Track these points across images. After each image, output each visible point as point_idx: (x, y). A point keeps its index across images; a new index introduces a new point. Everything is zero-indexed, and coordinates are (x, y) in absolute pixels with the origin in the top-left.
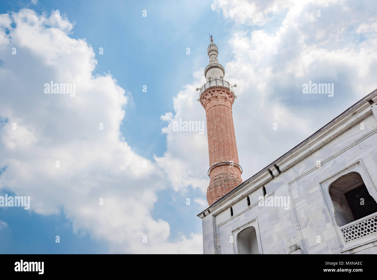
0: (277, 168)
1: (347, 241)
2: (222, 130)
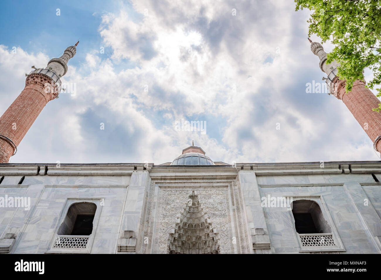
0: (47, 170)
1: (55, 247)
2: (26, 112)
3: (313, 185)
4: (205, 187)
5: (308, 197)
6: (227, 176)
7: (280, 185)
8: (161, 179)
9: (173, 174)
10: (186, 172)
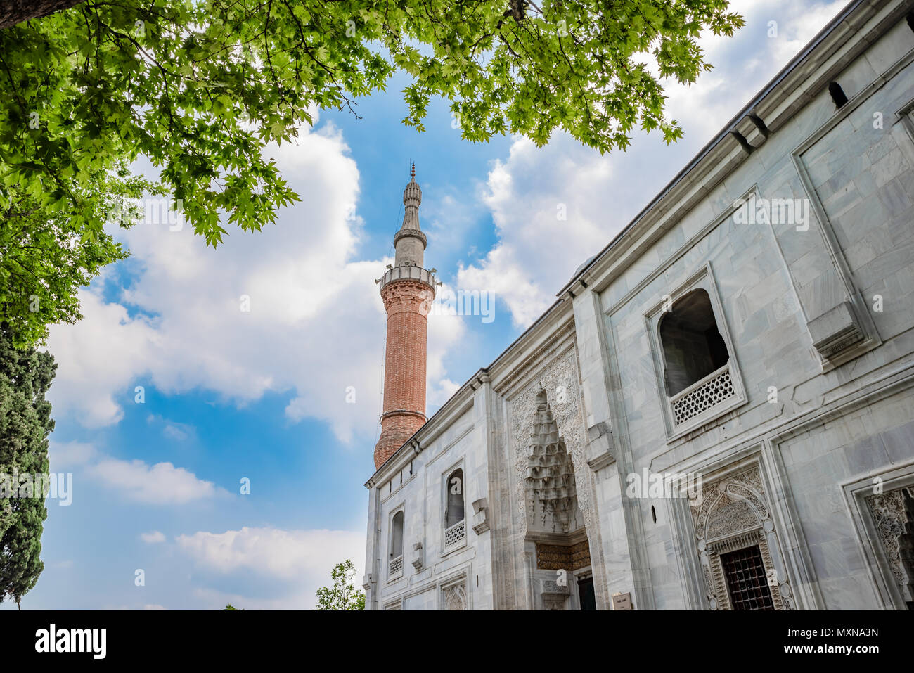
2: (400, 357)
3: (692, 242)
4: (550, 366)
5: (684, 286)
6: (565, 324)
7: (637, 290)
8: (506, 384)
9: (510, 369)
10: (521, 354)
